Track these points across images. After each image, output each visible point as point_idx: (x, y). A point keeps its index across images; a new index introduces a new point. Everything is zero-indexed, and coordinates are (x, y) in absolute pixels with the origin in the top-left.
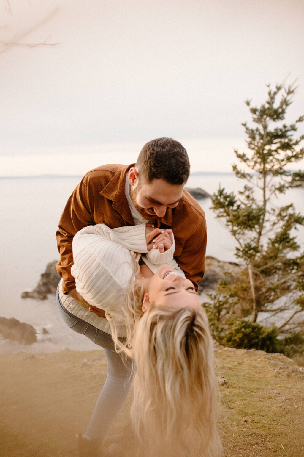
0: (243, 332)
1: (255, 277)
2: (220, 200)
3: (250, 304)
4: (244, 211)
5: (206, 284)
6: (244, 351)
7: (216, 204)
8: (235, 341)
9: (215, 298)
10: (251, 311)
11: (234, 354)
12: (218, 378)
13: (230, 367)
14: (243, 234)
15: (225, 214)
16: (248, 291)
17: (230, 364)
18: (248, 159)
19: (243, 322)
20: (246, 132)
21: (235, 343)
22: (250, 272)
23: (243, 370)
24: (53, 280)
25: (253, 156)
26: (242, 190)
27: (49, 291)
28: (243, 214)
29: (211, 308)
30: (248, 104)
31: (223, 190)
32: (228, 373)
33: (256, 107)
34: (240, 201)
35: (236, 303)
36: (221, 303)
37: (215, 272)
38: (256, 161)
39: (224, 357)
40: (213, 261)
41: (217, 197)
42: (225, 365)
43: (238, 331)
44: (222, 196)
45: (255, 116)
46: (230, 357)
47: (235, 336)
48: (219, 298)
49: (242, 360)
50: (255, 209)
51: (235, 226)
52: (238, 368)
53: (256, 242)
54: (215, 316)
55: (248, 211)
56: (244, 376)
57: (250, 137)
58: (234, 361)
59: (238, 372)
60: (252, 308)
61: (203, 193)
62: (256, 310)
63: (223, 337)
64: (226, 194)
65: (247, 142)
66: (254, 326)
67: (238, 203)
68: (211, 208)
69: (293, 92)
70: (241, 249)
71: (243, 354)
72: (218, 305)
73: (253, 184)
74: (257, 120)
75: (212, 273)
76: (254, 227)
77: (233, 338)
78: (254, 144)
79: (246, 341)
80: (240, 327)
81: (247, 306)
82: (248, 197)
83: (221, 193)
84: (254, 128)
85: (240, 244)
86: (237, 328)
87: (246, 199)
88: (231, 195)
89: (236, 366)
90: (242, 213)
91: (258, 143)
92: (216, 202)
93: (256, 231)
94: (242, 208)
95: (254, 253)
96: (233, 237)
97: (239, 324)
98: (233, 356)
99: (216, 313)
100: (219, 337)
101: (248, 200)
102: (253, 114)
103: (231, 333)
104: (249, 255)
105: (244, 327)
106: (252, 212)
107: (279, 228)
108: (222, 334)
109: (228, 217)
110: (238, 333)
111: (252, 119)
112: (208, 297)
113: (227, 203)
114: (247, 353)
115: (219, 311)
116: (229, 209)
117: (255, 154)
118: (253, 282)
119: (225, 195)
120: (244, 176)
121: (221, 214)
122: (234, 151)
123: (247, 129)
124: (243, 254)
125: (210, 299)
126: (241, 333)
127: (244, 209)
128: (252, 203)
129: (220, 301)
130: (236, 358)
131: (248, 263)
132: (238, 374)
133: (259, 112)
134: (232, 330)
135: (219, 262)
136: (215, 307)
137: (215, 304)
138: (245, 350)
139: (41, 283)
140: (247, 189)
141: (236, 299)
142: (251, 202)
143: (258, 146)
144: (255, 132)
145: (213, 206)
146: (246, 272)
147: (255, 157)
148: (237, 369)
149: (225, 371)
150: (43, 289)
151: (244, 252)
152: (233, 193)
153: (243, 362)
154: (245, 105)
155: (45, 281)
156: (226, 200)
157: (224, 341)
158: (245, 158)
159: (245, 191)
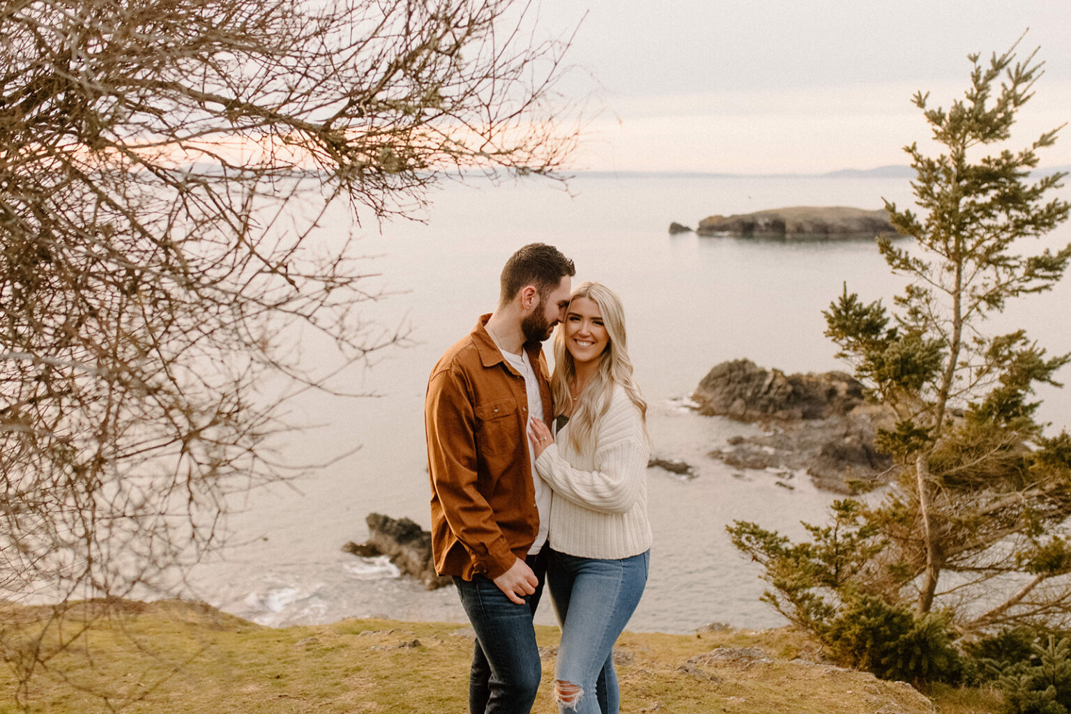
0: (862, 624)
2: (844, 319)
7: (838, 327)
9: (826, 535)
17: (784, 696)
18: (917, 228)
20: (914, 166)
22: (920, 478)
25: (930, 220)
26: (905, 296)
30: (921, 104)
31: (854, 297)
33: (940, 109)
34: (898, 319)
35: (876, 551)
36: (839, 549)
41: (838, 311)
42: (772, 696)
44: (851, 312)
45: (939, 129)
47: (848, 629)
48: (834, 538)
49: (814, 689)
55: (909, 349)
57: (921, 178)
60: (925, 560)
64: (860, 305)
65: (915, 188)
66: (889, 612)
67: (891, 325)
69: (1027, 77)
72: (832, 552)
73: (930, 282)
74: (943, 136)
78: (933, 194)
82: (915, 313)
83: (848, 303)
84: (934, 158)
87: (910, 316)
88: (874, 308)
92: (837, 322)
94: (899, 337)
95: (920, 442)
101: (913, 319)
102: (933, 124)
104: (909, 446)
105: (866, 613)
107: (993, 383)
108: (825, 622)
110: (854, 623)
111: (932, 136)
112: (810, 532)
113: (861, 326)
116: (868, 338)
117: (932, 218)
118: (926, 504)
119: (857, 309)
120: (906, 265)
122: (884, 206)
123: (918, 159)
124: (895, 442)
125: (815, 538)
126: (859, 624)
128: (925, 326)
133: (949, 120)
136: (828, 556)
137: (827, 549)
140: (915, 293)
142: (922, 323)
143: (940, 198)
144: (936, 166)
145: (830, 330)
146: (912, 478)
147: (932, 225)
153: (812, 695)
156: (860, 320)
158: (911, 226)
159: (909, 298)
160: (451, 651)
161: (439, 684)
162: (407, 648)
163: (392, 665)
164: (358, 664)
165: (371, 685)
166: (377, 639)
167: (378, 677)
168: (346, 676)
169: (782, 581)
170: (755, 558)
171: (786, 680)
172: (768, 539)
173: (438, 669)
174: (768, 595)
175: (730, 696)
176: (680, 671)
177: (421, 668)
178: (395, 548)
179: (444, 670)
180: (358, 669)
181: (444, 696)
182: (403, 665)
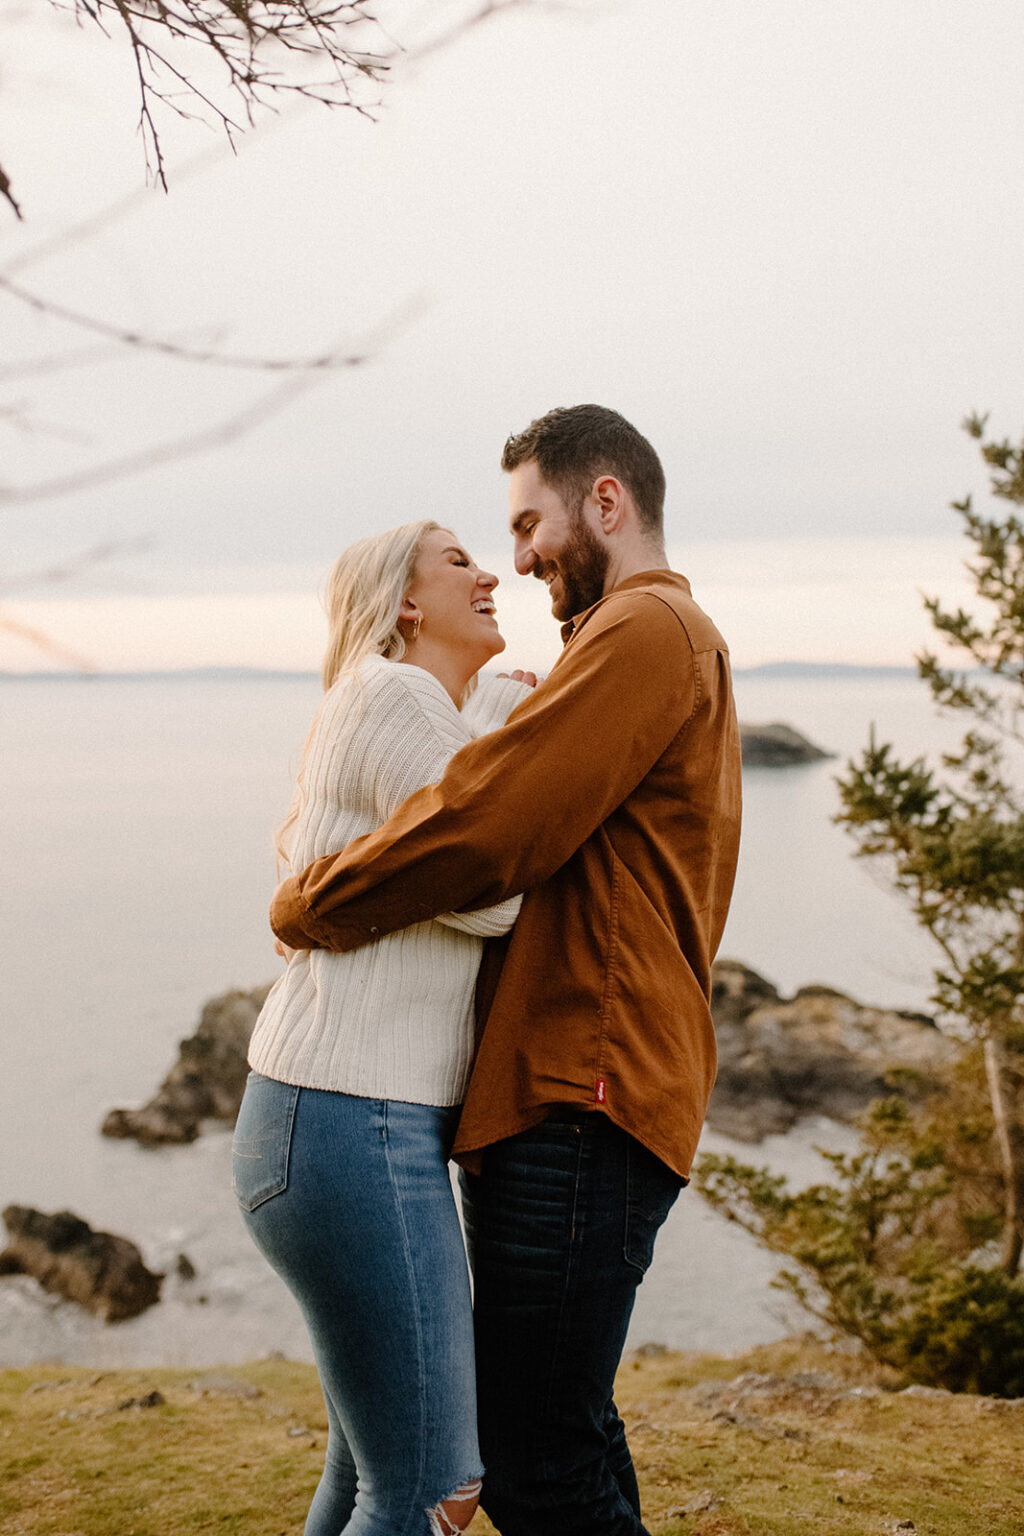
0: (972, 1317)
1: (1009, 1087)
2: (871, 789)
3: (992, 1197)
4: (967, 832)
5: (809, 1093)
6: (983, 1405)
7: (859, 804)
8: (941, 1349)
9: (856, 1167)
10: (998, 1222)
11: (945, 1417)
12: (890, 1527)
13: (931, 1473)
14: (963, 919)
15: (891, 842)
16: (986, 1140)
17: (933, 1461)
18: (977, 635)
19: (971, 1275)
20: (969, 534)
21: (939, 1357)
22: (992, 1066)
23: (987, 1487)
24: (224, 1064)
25: (997, 622)
26: (959, 751)
27: (207, 1109)
28: (965, 846)
29: (840, 1209)
30: (976, 430)
31: (885, 751)
32: (928, 1501)
33: (1006, 442)
34: (950, 792)
35: (937, 1193)
36: (881, 1191)
37: (843, 1048)
38: (1009, 643)
39: (905, 1426)
40: (836, 1004)
41: (860, 775)
42: (912, 1464)
43: (952, 1311)
44: (881, 776)
45: (1003, 476)
46: (930, 1427)
47: (942, 1329)
48: (871, 1172)
49: (980, 1443)
50: (1011, 826)
51: (932, 887)
52: (966, 1479)
53: (1011, 952)
54: (857, 1241)
55: (984, 833)
56: (994, 1520)
57: (985, 553)
58: (945, 1445)
59: (966, 1498)
60: (1003, 1212)
61: (795, 743)
62: (1015, 1219)
63: (892, 1331)
64: (896, 764)
65: (973, 570)
66: (1013, 1292)
67: (943, 800)
68: (838, 820)
70: (958, 979)
71: (984, 1418)
72: (866, 1197)
73: (999, 727)
74: (1008, 489)
75: (830, 1052)
76: (1006, 896)
77: (933, 1339)
78: (1001, 580)
79: (985, 1355)
80: (961, 1292)
81: (980, 1204)
82: (981, 777)
83: (876, 761)
84: (1001, 520)
85: (951, 955)
86: (947, 1297)
87: (973, 785)
88: (916, 771)
89: (957, 1470)
90: (962, 840)
91: (1015, 574)
92: (858, 796)
93: (1012, 908)
94: (958, 820)
95: (1006, 995)
96: (925, 931)
97: (957, 1284)
98: (941, 1426)
99: (860, 1227)
100: (874, 1330)
101: (978, 789)
102: (994, 467)
103: (923, 1319)
104: (988, 1004)
105: (975, 1295)
106: (1000, 839)
108: (888, 1321)
109: (902, 854)
110: (952, 1318)
111: (990, 487)
112: (829, 1164)
113: (898, 800)
114: (999, 1411)
115: (873, 1224)
116: (906, 821)
117: (1004, 617)
118: (1004, 1108)
119: (891, 770)
120: (962, 699)
121: (875, 843)
122: (923, 602)
123: (974, 522)
124: (965, 997)
125: (838, 1174)
126: (964, 1319)
127: (964, 825)
128: (997, 800)
129: (878, 1184)
130: (956, 1435)
131: (983, 1033)
132: (964, 1506)
133: (1018, 461)
134: (927, 1305)
135: (859, 1008)
136: (858, 1207)
137: (856, 1192)
138: (990, 1402)
139: (178, 1076)
140: (978, 747)
141: (937, 1174)
142: (991, 796)
143: (1017, 585)
144: (1004, 533)
145: (846, 810)
146: (978, 1066)
147: (1004, 629)
148: (959, 1484)
149: (913, 1493)
150: (185, 1098)
151: (967, 989)
152: (921, 761)
153: (982, 1456)
154: (965, 436)
155: (192, 1067)
156: (897, 791)
157: (896, 1349)
158: (965, 632)
159: (967, 757)
160: (226, 1411)
161: (215, 1483)
162: (136, 1409)
163: (108, 1447)
164: (37, 1449)
165: (67, 1494)
166: (69, 1396)
167: (81, 1475)
168: (12, 1477)
169: (811, 1247)
170: (732, 1217)
171: (913, 1429)
172: (753, 1183)
173: (209, 1449)
174: (785, 1275)
175: (834, 1468)
176: (719, 1421)
177: (170, 1450)
178: (46, 1261)
179: (220, 1450)
180: (37, 1461)
181: (232, 1508)
182: (133, 1447)
